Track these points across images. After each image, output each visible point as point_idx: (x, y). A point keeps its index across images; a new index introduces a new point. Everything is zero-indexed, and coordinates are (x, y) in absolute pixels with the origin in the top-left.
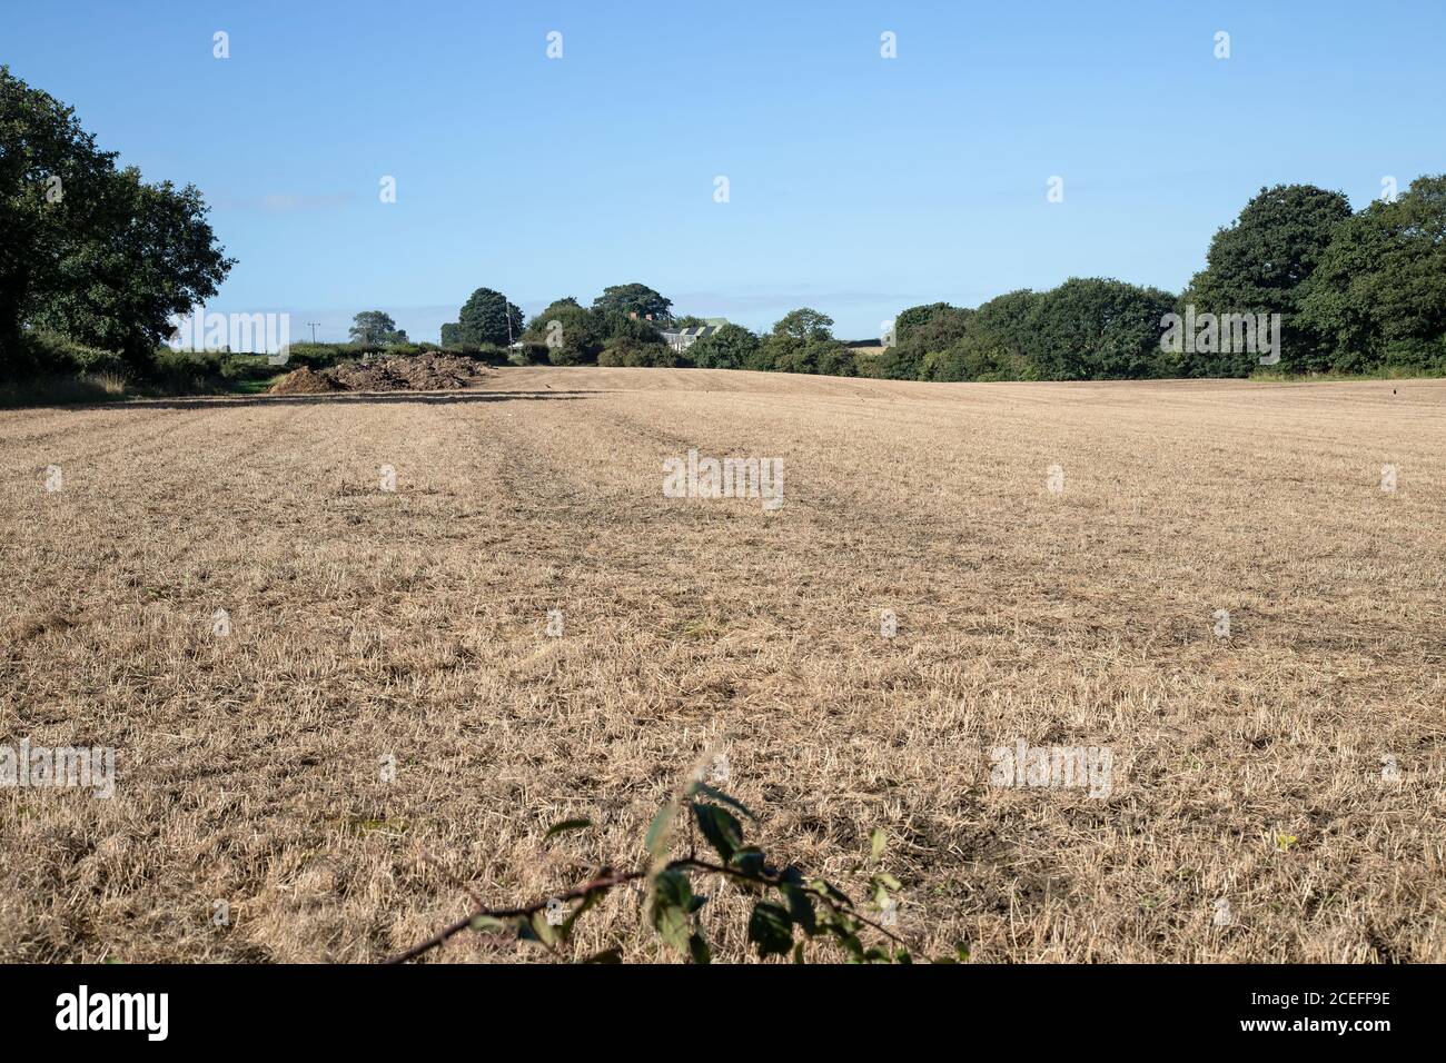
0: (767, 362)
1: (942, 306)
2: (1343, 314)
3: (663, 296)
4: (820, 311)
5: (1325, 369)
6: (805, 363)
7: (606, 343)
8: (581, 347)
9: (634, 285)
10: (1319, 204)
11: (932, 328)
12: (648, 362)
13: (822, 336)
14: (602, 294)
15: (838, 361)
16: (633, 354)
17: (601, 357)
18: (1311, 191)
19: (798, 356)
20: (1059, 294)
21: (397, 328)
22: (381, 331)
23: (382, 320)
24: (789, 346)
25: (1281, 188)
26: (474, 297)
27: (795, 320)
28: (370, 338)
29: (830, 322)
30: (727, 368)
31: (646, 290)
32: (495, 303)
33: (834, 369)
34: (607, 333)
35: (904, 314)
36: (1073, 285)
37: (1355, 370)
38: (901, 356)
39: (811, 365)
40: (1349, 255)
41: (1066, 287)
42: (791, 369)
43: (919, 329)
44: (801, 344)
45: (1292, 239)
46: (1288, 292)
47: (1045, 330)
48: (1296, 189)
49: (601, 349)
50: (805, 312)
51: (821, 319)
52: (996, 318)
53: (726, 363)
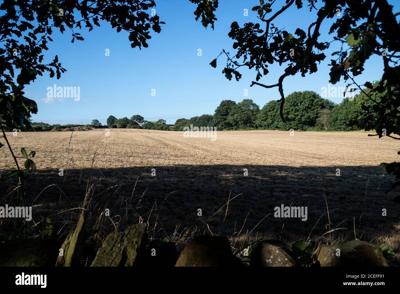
0: (155, 128)
1: (184, 119)
2: (233, 120)
3: (143, 117)
4: (164, 119)
5: (232, 129)
6: (161, 128)
7: (128, 125)
8: (123, 125)
9: (137, 115)
10: (231, 103)
11: (181, 122)
12: (135, 128)
13: (164, 124)
14: (132, 117)
15: (166, 128)
16: (132, 126)
17: (127, 127)
18: (230, 101)
19: (160, 127)
20: (201, 117)
21: (100, 122)
22: (97, 123)
23: (97, 121)
24: (158, 125)
25: (226, 100)
26: (109, 117)
27: (160, 121)
28: (95, 124)
29: (166, 121)
30: (148, 129)
31: (140, 116)
32: (113, 118)
33: (166, 129)
34: (128, 123)
35: (177, 120)
36: (204, 116)
37: (236, 129)
38: (177, 127)
39: (162, 129)
40: (234, 111)
41: (202, 116)
42: (158, 129)
43: (180, 123)
44: (160, 125)
45: (227, 108)
46: (226, 117)
47: (199, 123)
48: (228, 101)
49: (127, 126)
50: (161, 120)
51: (164, 121)
52: (192, 121)
53: (148, 128)
